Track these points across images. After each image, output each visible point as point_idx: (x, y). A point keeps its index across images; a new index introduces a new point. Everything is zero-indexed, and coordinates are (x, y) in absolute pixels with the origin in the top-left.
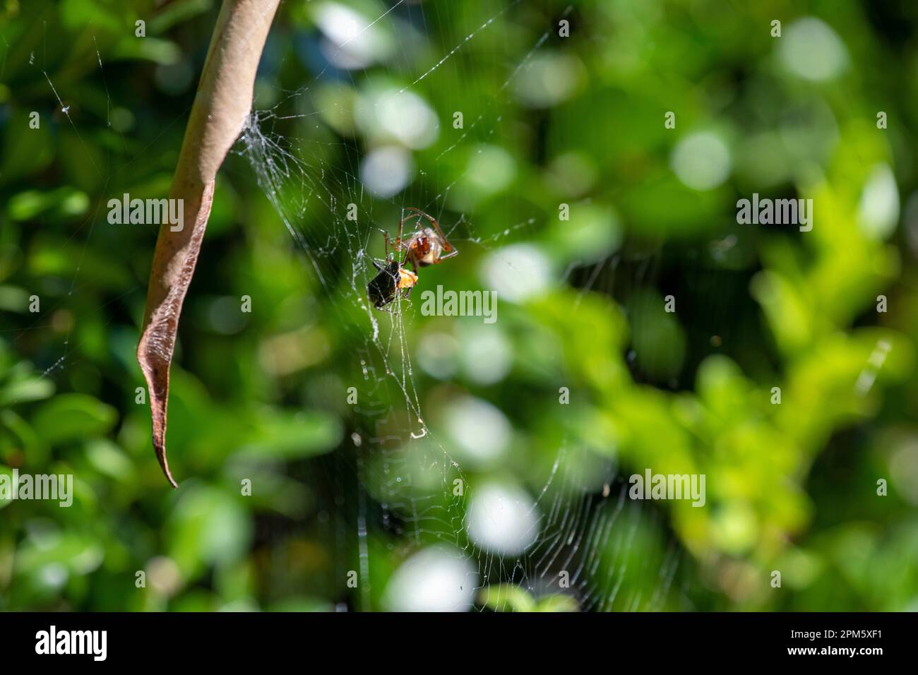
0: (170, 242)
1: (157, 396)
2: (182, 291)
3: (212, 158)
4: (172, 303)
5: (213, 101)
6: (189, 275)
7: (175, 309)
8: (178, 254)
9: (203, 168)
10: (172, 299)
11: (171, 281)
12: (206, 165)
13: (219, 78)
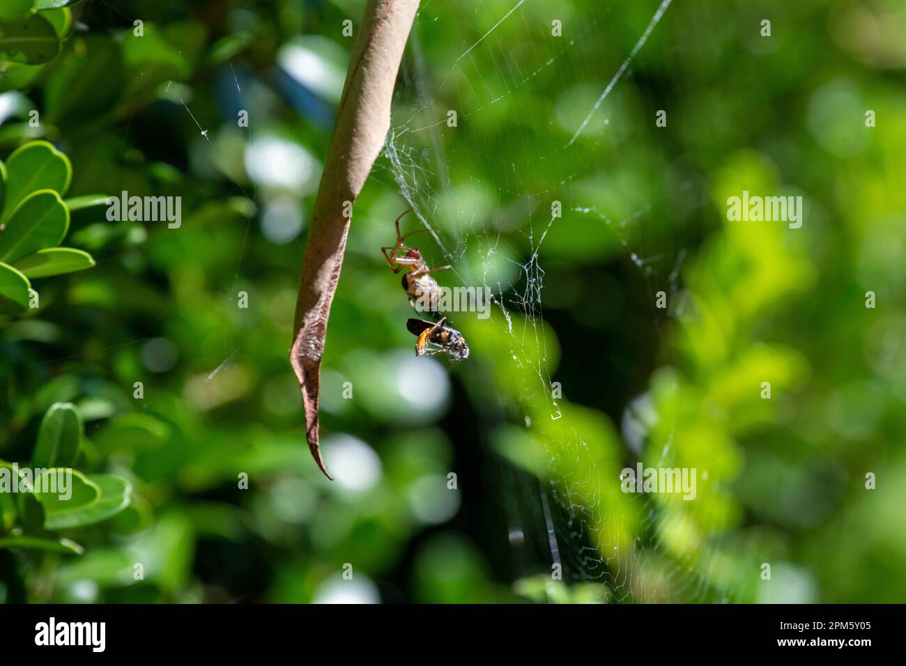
0: (320, 251)
1: (309, 396)
2: (330, 297)
3: (360, 170)
4: (322, 308)
5: (357, 117)
6: (335, 282)
7: (324, 312)
8: (327, 262)
9: (352, 179)
10: (322, 304)
11: (322, 287)
12: (354, 177)
13: (362, 95)
